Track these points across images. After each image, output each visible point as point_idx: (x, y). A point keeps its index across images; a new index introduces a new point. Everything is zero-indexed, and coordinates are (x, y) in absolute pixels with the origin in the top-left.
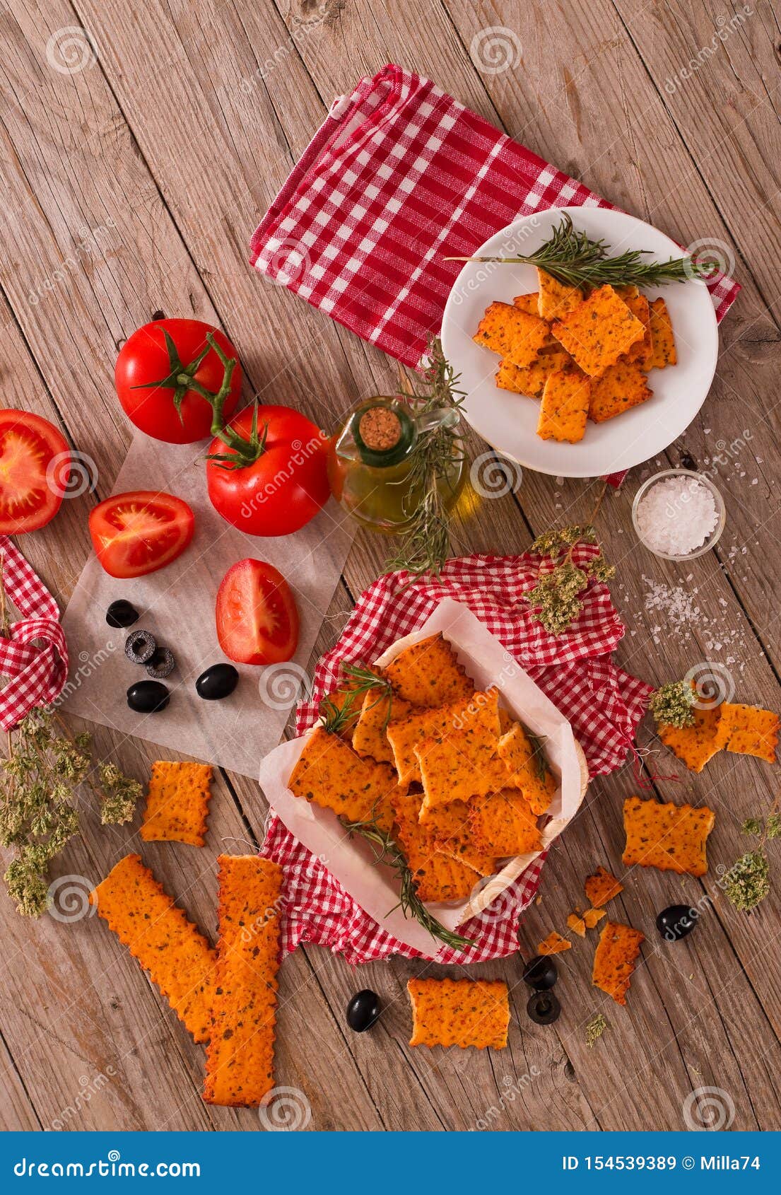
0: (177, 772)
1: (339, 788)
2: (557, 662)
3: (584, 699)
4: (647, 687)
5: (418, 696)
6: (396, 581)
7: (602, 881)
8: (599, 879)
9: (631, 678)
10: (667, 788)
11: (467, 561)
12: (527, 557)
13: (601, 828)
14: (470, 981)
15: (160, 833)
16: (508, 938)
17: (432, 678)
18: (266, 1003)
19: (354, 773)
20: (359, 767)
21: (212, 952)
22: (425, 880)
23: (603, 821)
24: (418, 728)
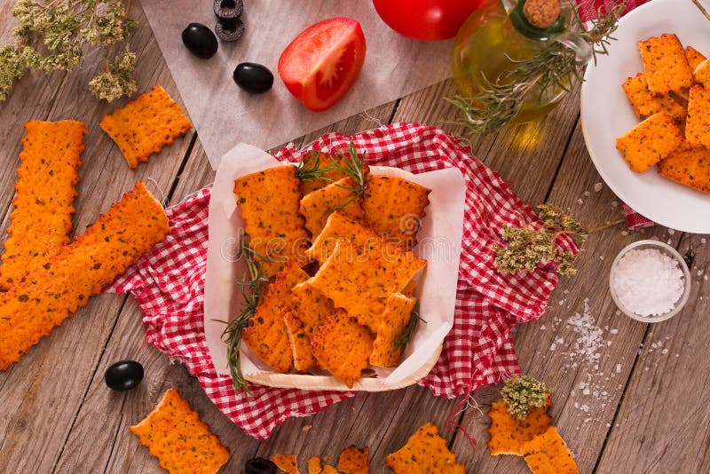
0: (167, 106)
1: (265, 216)
2: (480, 289)
3: (470, 332)
4: (517, 368)
5: (373, 216)
6: (431, 137)
7: (359, 457)
8: (359, 453)
9: (513, 352)
10: (461, 442)
11: (489, 172)
12: (528, 211)
13: (393, 425)
14: (209, 430)
15: (115, 131)
16: (266, 424)
17: (394, 213)
18: (67, 306)
19: (283, 218)
20: (289, 217)
21: (67, 239)
22: (258, 327)
23: (400, 422)
24: (354, 232)
